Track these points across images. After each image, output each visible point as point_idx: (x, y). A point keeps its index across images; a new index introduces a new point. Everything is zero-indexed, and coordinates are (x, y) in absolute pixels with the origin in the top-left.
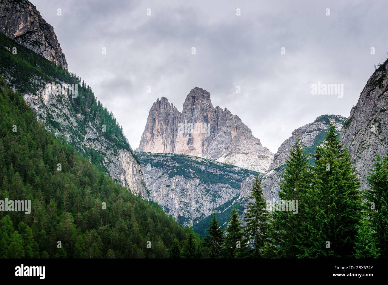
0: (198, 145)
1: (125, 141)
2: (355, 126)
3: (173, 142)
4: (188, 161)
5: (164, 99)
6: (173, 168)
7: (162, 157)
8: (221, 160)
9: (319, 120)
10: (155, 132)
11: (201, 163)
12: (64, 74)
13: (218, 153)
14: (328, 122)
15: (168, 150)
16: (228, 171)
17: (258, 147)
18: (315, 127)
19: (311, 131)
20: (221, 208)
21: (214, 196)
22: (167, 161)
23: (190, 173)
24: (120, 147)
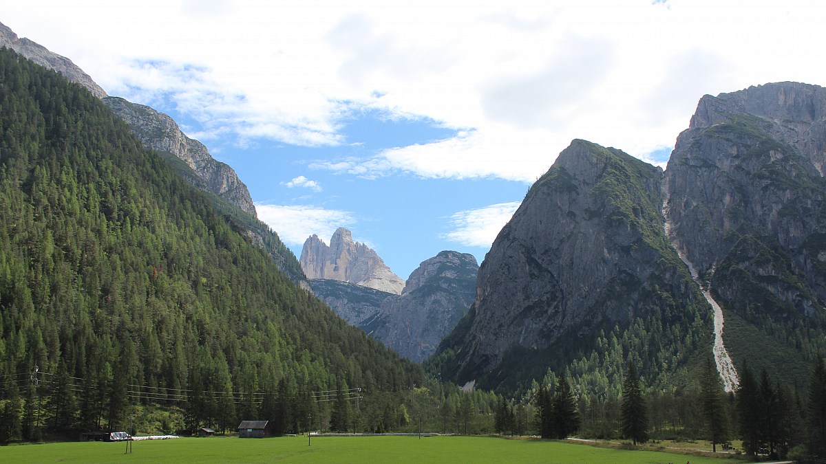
0: (342, 271)
1: (303, 274)
2: (489, 267)
3: (322, 269)
4: (338, 285)
5: (315, 236)
6: (327, 291)
7: (319, 282)
8: (361, 284)
9: (440, 254)
10: (308, 261)
11: (348, 287)
12: (257, 222)
13: (358, 278)
14: (447, 257)
15: (318, 277)
16: (368, 293)
17: (389, 273)
18: (438, 260)
19: (435, 264)
20: (366, 321)
21: (359, 312)
22: (322, 285)
23: (340, 294)
24: (301, 279)
